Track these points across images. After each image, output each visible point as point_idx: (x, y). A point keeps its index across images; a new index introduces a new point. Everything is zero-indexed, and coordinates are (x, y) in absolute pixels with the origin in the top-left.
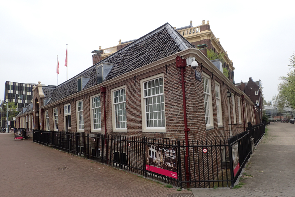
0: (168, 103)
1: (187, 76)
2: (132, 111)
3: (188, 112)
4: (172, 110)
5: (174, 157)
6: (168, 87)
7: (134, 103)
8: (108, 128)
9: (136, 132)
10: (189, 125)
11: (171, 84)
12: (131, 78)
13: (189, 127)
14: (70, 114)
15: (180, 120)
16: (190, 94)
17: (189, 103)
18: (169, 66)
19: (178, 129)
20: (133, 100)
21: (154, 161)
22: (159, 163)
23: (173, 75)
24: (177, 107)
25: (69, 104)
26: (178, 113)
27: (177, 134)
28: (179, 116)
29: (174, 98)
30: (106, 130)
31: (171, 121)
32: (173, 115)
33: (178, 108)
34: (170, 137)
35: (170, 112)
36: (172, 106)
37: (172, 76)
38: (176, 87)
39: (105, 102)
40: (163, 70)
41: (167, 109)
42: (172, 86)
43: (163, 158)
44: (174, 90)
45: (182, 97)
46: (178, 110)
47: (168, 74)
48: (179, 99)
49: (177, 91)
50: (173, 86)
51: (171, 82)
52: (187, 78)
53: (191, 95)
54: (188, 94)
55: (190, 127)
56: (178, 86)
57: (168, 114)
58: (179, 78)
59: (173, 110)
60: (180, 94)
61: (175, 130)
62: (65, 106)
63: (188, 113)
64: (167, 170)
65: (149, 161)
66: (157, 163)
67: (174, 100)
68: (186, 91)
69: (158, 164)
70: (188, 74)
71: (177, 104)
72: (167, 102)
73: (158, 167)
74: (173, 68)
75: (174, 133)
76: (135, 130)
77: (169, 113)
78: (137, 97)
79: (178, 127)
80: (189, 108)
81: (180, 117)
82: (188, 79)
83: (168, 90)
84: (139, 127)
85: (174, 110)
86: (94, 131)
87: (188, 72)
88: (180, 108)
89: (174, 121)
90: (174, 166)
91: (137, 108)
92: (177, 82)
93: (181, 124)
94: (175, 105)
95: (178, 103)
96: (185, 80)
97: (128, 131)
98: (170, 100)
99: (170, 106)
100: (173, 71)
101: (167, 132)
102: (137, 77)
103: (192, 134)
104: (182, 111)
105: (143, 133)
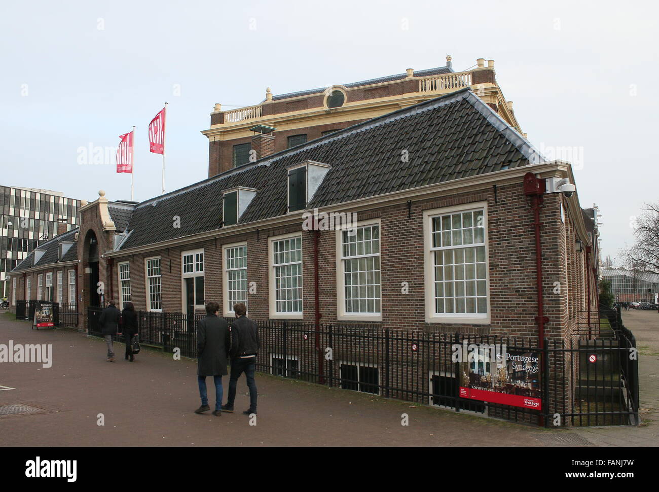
0: (498, 265)
1: (545, 213)
2: (399, 277)
3: (545, 284)
4: (506, 280)
5: (536, 369)
6: (500, 231)
7: (405, 259)
8: (322, 311)
9: (407, 323)
10: (547, 311)
11: (507, 227)
12: (399, 206)
13: (547, 315)
14: (201, 273)
15: (525, 301)
16: (552, 249)
17: (548, 268)
18: (503, 188)
19: (520, 317)
20: (403, 254)
21: (483, 379)
22: (496, 383)
23: (513, 208)
24: (521, 273)
25: (201, 251)
26: (521, 285)
27: (517, 327)
28: (524, 291)
29: (512, 255)
30: (318, 316)
31: (502, 301)
32: (509, 289)
33: (521, 276)
34: (500, 333)
35: (502, 283)
36: (507, 271)
37: (508, 209)
38: (519, 232)
39: (316, 252)
40: (486, 195)
41: (494, 277)
42: (508, 231)
43: (507, 372)
44: (514, 239)
45: (532, 253)
46: (522, 280)
47: (499, 205)
48: (526, 257)
49: (522, 242)
50: (511, 230)
51: (506, 221)
52: (546, 216)
53: (553, 252)
54: (547, 249)
55: (550, 314)
56: (524, 232)
57: (496, 286)
58: (528, 216)
59: (510, 279)
60: (528, 247)
61: (512, 320)
62: (187, 255)
63: (545, 287)
64: (517, 394)
65: (470, 379)
66: (491, 383)
67: (513, 259)
68: (544, 243)
69: (493, 385)
70: (548, 210)
71: (521, 267)
72: (496, 262)
73: (492, 390)
74: (513, 193)
75: (510, 327)
76: (405, 318)
77: (500, 286)
78: (415, 247)
79: (520, 314)
80: (548, 278)
81: (525, 294)
82: (549, 219)
83: (500, 238)
84: (418, 313)
85: (512, 279)
86: (278, 316)
87: (548, 206)
88: (526, 276)
89: (511, 301)
90: (532, 387)
91: (414, 271)
92: (522, 222)
93: (528, 308)
94: (515, 270)
95: (523, 267)
96: (541, 221)
97: (383, 320)
98: (503, 259)
99: (504, 271)
100: (512, 200)
101: (492, 323)
102: (415, 204)
103: (553, 328)
104: (531, 283)
105: (427, 324)
